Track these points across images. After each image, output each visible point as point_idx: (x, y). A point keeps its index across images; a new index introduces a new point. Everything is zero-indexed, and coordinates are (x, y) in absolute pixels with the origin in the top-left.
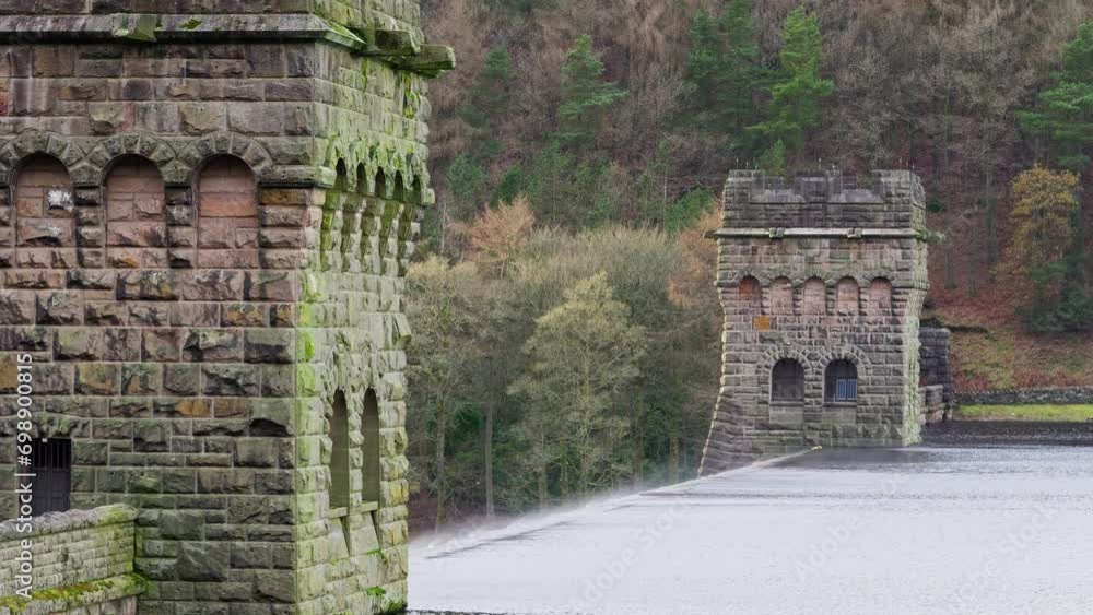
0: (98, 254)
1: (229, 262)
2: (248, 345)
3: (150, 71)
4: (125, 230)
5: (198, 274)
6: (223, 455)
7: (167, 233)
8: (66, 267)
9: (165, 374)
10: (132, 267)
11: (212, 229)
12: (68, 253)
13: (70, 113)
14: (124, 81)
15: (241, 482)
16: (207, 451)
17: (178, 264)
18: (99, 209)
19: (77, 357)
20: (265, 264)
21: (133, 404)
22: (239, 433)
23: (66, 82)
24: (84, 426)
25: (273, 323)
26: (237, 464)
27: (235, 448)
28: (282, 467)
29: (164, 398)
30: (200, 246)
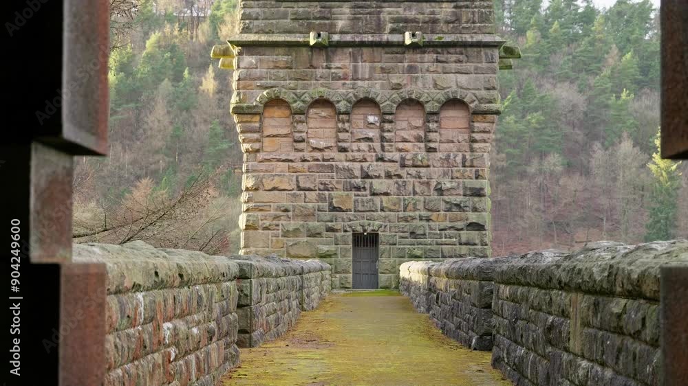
0: (391, 146)
1: (454, 150)
2: (465, 188)
3: (419, 60)
4: (405, 134)
5: (439, 155)
6: (454, 240)
7: (426, 136)
8: (375, 152)
9: (425, 202)
10: (407, 151)
11: (448, 134)
12: (377, 145)
13: (380, 79)
14: (406, 65)
15: (462, 253)
16: (446, 238)
17: (430, 150)
18: (393, 124)
19: (381, 194)
20: (472, 150)
21: (410, 216)
22: (462, 229)
23: (379, 65)
24: (385, 226)
25: (477, 178)
26: (460, 244)
27: (460, 236)
28: (482, 245)
29: (424, 213)
30: (441, 142)
